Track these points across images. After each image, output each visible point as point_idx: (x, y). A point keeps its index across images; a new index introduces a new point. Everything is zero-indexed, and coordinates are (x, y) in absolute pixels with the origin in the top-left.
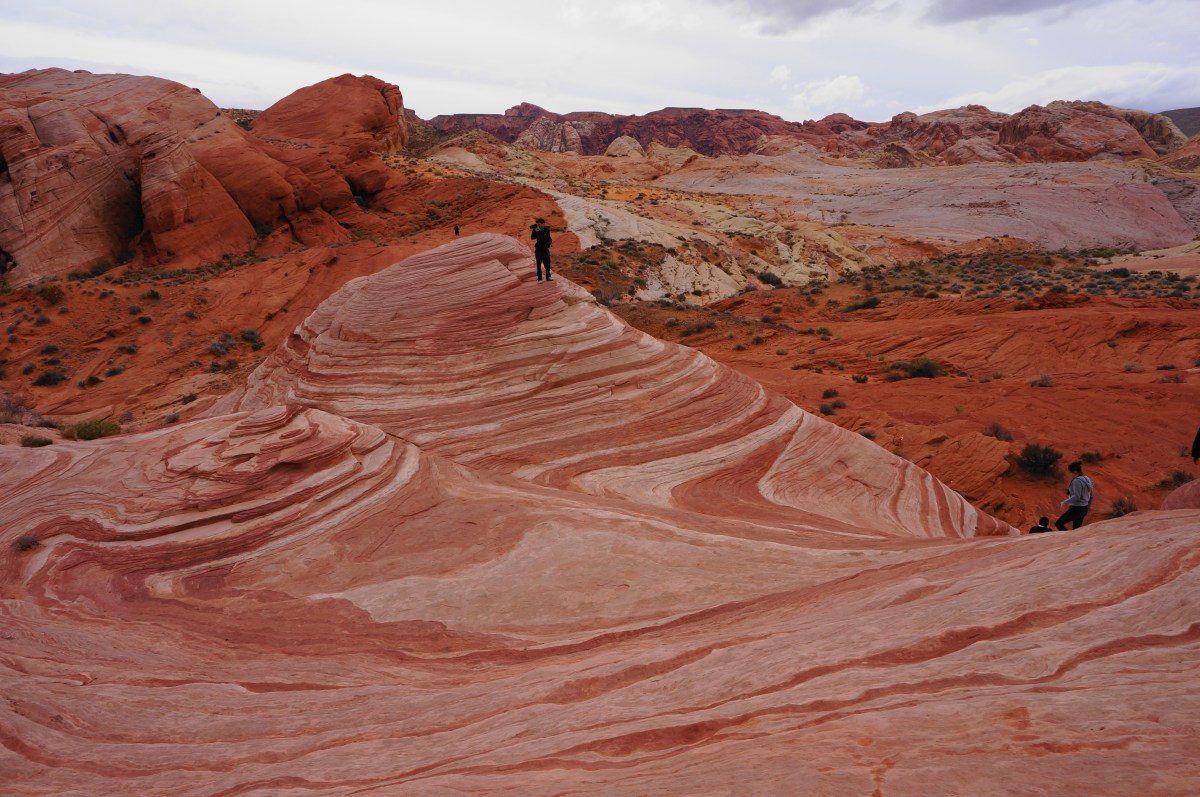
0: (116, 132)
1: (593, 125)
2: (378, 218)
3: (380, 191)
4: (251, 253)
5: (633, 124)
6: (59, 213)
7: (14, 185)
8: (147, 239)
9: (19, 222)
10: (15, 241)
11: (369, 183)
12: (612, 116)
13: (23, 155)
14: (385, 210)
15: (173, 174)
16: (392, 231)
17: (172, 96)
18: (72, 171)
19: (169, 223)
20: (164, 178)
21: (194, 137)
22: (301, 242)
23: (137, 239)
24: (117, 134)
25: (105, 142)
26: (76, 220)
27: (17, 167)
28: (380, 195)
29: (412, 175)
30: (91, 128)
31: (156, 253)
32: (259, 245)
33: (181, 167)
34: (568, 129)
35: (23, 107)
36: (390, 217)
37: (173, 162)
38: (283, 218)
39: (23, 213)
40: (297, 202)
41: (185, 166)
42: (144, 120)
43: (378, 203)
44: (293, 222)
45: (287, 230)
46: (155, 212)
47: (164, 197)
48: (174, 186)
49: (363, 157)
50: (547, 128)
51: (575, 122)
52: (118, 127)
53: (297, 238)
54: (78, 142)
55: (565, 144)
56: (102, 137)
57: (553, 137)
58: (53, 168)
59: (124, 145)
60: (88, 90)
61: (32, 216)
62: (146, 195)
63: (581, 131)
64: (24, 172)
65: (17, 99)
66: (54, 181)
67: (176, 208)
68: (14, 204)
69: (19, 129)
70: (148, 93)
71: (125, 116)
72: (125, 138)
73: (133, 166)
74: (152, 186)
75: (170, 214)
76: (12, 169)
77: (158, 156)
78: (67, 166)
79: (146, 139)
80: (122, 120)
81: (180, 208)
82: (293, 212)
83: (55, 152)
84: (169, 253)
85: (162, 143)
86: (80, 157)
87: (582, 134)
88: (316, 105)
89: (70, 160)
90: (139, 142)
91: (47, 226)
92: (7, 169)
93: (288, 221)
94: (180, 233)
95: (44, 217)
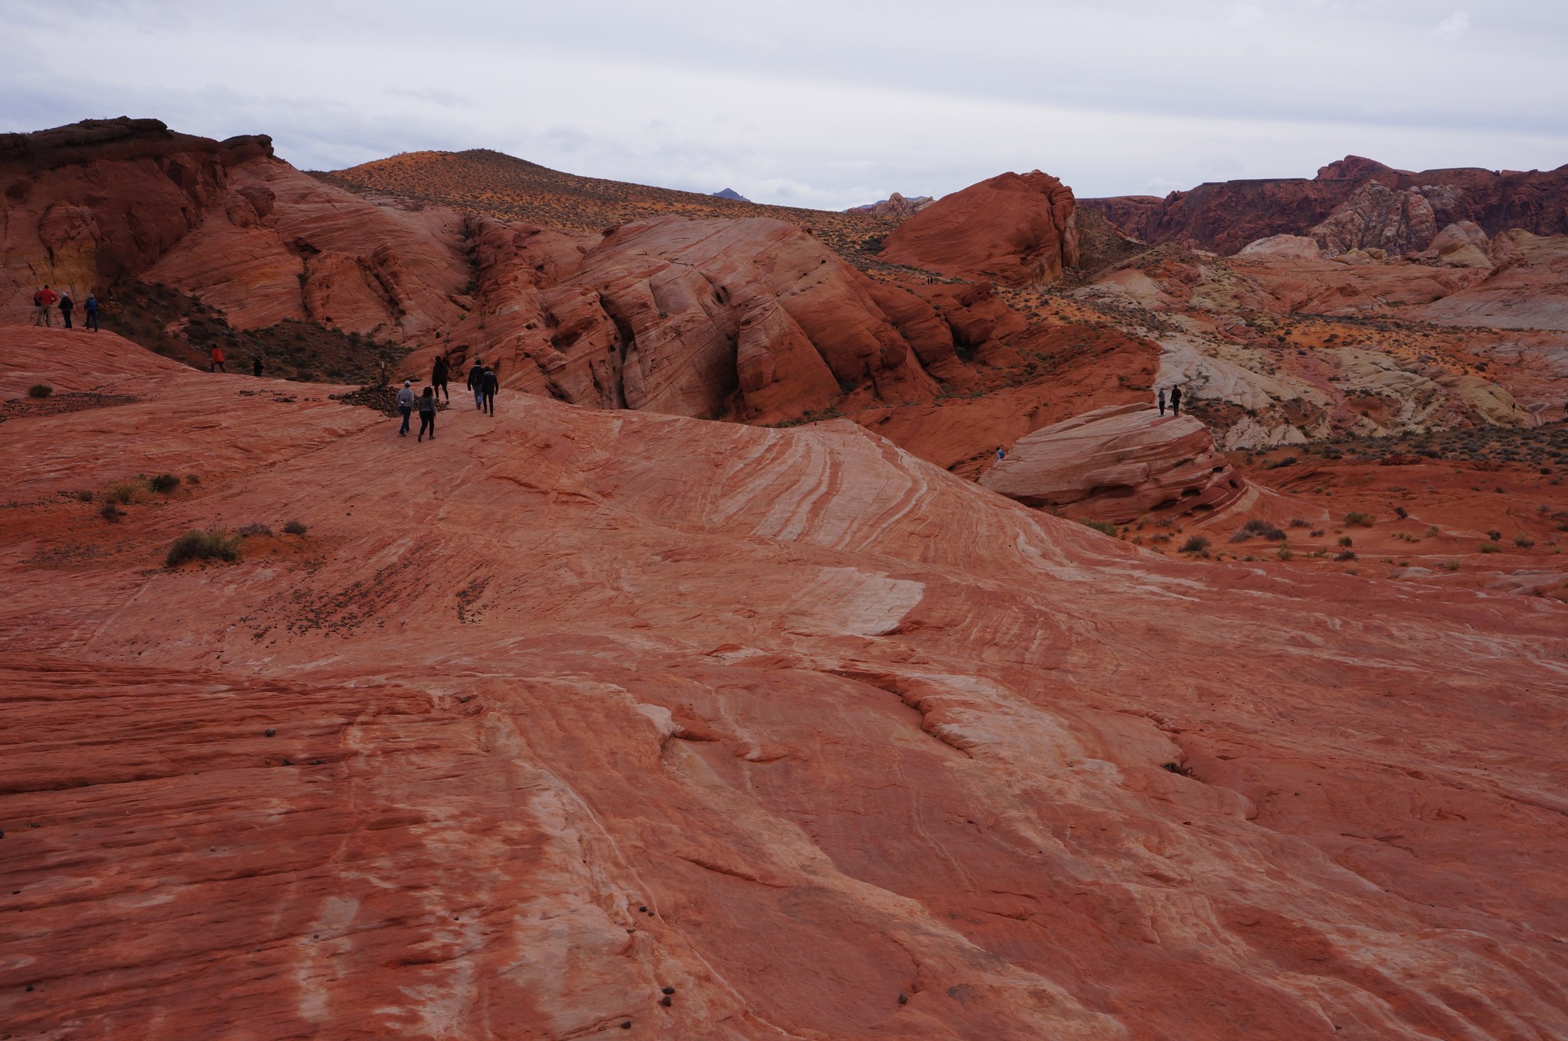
0: (721, 293)
1: (1460, 191)
2: (974, 372)
3: (985, 342)
4: (831, 410)
5: (1532, 185)
6: (670, 376)
7: (639, 353)
8: (740, 397)
9: (641, 385)
10: (638, 400)
11: (975, 333)
12: (1497, 174)
13: (647, 328)
14: (985, 363)
15: (764, 340)
16: (982, 387)
17: (779, 244)
18: (683, 338)
19: (758, 384)
20: (756, 344)
21: (796, 289)
22: (882, 399)
23: (732, 397)
24: (722, 295)
25: (711, 304)
26: (684, 381)
27: (642, 338)
28: (983, 347)
29: (1035, 319)
30: (700, 292)
31: (746, 410)
32: (841, 402)
33: (772, 333)
34: (1412, 199)
35: (645, 277)
36: (986, 370)
37: (765, 329)
38: (868, 375)
39: (645, 377)
40: (882, 360)
41: (776, 331)
42: (748, 279)
43: (980, 355)
44: (877, 379)
45: (870, 387)
46: (746, 374)
47: (756, 361)
48: (764, 351)
49: (981, 299)
50: (1377, 198)
51: (1426, 188)
52: (723, 288)
53: (878, 395)
54: (688, 311)
55: (1407, 223)
56: (709, 299)
57: (1389, 212)
58: (669, 338)
59: (728, 306)
60: (700, 245)
61: (651, 379)
62: (740, 358)
63: (1437, 202)
64: (647, 343)
65: (642, 270)
66: (669, 349)
67: (765, 370)
68: (639, 370)
69: (644, 305)
70: (756, 243)
71: (732, 275)
72: (729, 299)
73: (733, 328)
74: (746, 350)
75: (760, 376)
76: (638, 340)
77: (753, 324)
78: (679, 334)
79: (746, 304)
80: (727, 280)
81: (768, 370)
82: (877, 370)
83: (670, 323)
84: (756, 410)
85: (757, 311)
86: (690, 326)
87: (1439, 206)
88: (961, 219)
89: (682, 329)
90: (740, 305)
91: (662, 387)
92: (634, 339)
93: (873, 378)
94: (767, 392)
95: (660, 380)
